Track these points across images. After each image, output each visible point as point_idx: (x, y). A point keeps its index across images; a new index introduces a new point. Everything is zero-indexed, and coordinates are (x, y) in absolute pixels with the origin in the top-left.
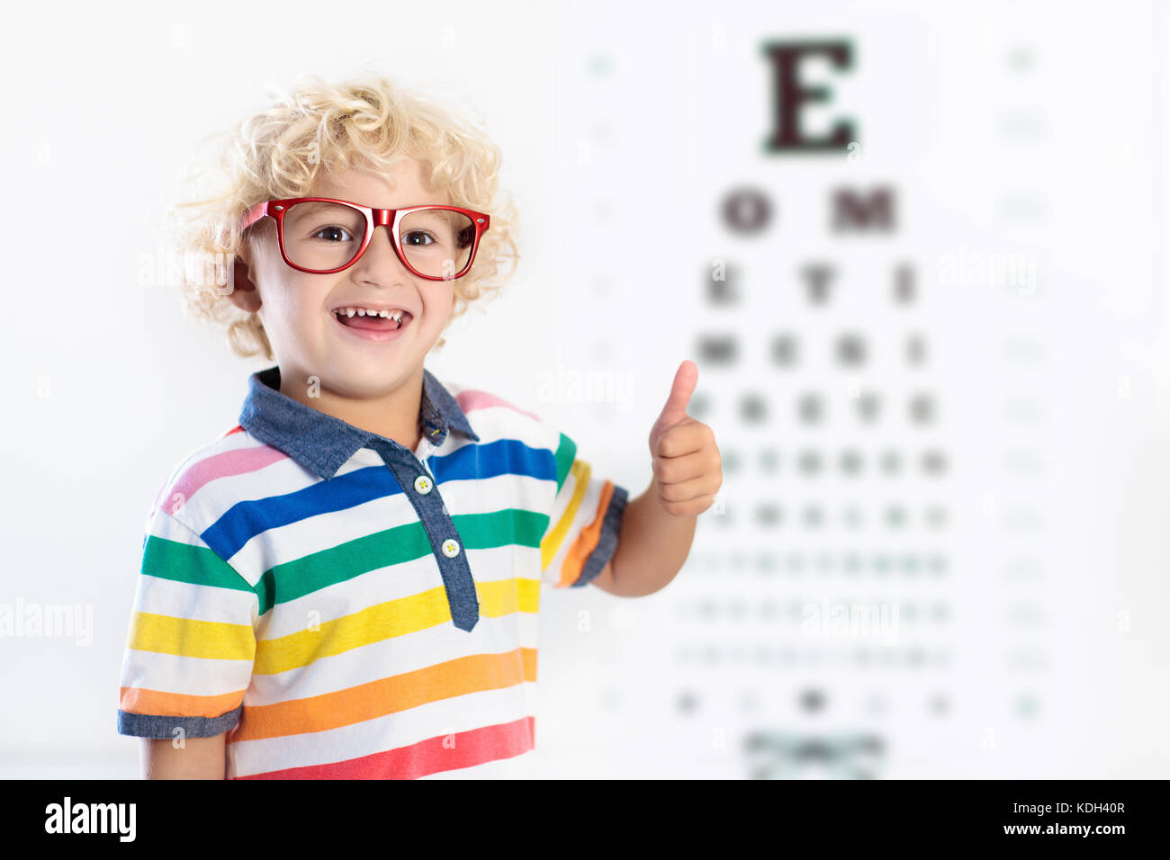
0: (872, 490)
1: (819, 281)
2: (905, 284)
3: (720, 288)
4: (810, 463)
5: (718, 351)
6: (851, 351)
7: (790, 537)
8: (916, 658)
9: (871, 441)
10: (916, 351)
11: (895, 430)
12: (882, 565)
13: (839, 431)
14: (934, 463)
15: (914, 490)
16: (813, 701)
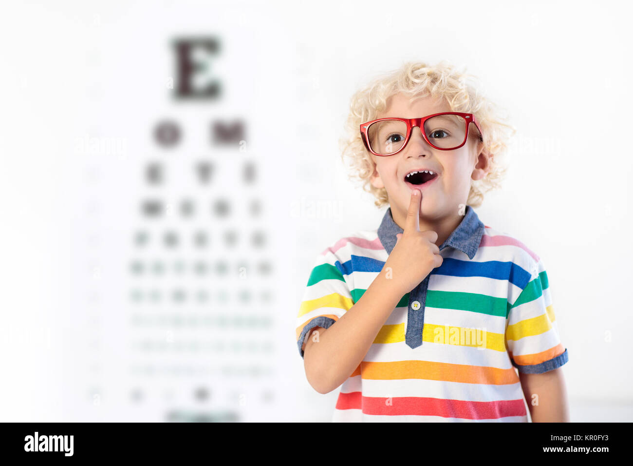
0: (233, 283)
1: (205, 171)
2: (250, 173)
3: (154, 174)
4: (200, 268)
5: (152, 209)
6: (222, 208)
7: (190, 308)
8: (255, 372)
9: (232, 256)
10: (256, 208)
11: (244, 251)
12: (238, 322)
13: (216, 251)
14: (265, 268)
15: (255, 283)
16: (202, 394)
